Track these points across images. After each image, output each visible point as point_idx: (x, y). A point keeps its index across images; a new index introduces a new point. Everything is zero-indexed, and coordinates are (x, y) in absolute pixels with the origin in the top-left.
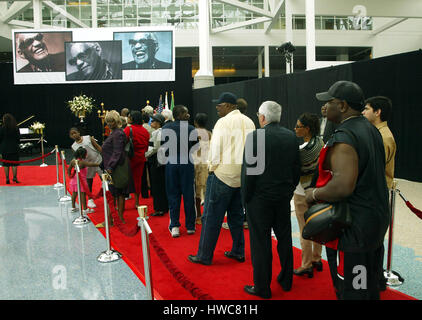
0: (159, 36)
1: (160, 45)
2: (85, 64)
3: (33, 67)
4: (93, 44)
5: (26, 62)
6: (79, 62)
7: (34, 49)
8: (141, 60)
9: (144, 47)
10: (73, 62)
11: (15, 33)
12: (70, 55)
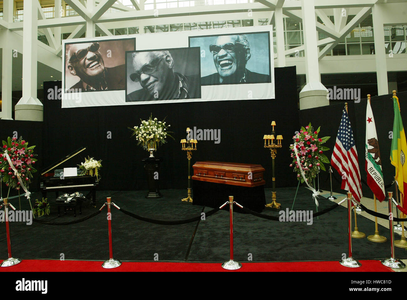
0: (250, 39)
1: (253, 51)
2: (152, 79)
3: (85, 85)
4: (161, 53)
5: (77, 79)
6: (144, 77)
7: (87, 62)
8: (227, 72)
9: (231, 54)
10: (136, 77)
11: (66, 44)
12: (133, 68)
